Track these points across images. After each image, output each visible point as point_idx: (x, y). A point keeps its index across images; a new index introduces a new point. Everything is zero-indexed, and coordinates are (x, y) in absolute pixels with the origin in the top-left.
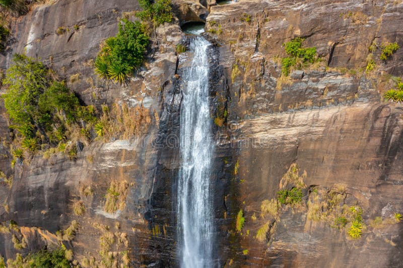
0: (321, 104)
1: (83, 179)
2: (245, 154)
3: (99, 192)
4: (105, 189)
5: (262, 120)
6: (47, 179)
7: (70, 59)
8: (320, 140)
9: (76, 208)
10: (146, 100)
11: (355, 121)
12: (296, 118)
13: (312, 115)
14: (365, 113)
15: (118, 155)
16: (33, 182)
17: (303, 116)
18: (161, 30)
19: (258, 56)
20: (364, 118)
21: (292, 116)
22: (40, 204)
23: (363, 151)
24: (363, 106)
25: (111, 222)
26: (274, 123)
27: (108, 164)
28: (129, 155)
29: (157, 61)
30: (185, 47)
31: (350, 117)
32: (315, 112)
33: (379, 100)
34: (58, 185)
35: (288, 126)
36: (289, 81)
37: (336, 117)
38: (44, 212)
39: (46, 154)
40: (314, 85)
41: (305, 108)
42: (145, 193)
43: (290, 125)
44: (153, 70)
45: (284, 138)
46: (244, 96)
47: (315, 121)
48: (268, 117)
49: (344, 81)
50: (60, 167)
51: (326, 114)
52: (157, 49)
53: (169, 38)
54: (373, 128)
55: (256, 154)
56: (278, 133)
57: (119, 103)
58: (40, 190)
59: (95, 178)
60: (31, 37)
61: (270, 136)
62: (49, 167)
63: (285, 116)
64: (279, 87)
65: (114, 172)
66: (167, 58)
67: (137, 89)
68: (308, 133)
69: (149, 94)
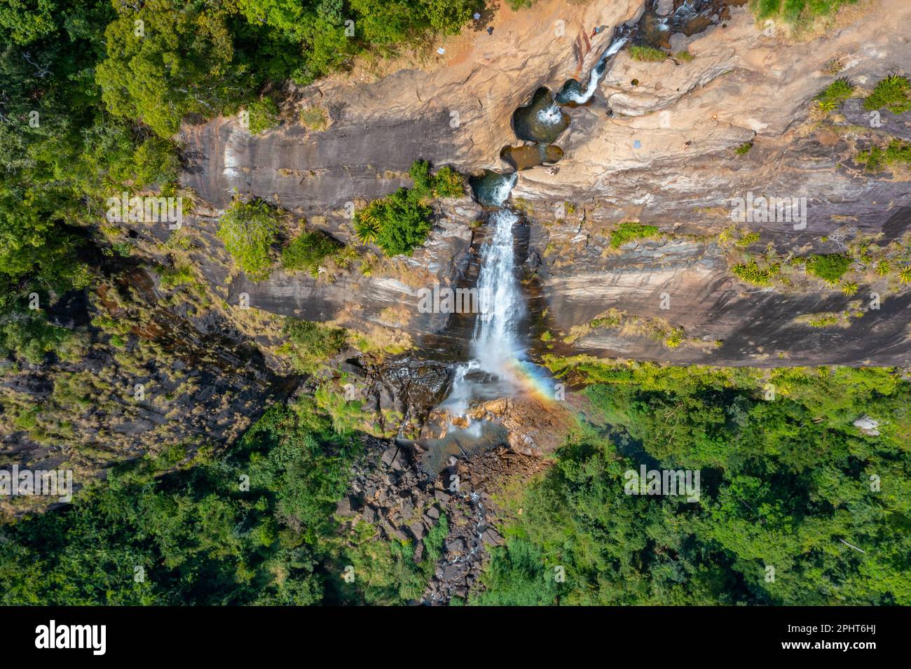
0: (653, 266)
1: (349, 299)
2: (555, 306)
3: (372, 310)
4: (379, 309)
7: (308, 203)
8: (647, 299)
10: (432, 265)
11: (690, 290)
12: (621, 280)
13: (641, 278)
14: (703, 284)
15: (395, 294)
16: (277, 291)
17: (630, 279)
19: (580, 238)
20: (700, 289)
21: (617, 277)
24: (703, 274)
26: (593, 282)
27: (383, 298)
28: (411, 299)
29: (445, 234)
30: (482, 222)
31: (684, 286)
32: (645, 275)
33: (724, 269)
35: (610, 285)
36: (619, 252)
37: (669, 284)
38: (297, 312)
40: (650, 254)
41: (635, 270)
43: (614, 283)
45: (603, 296)
46: (559, 264)
47: (642, 284)
48: (586, 277)
49: (688, 247)
50: (313, 285)
51: (657, 279)
52: (444, 216)
53: (459, 211)
54: (708, 296)
55: (570, 307)
56: (598, 291)
58: (289, 298)
59: (366, 302)
60: (230, 160)
61: (588, 294)
62: (297, 283)
63: (609, 276)
64: (604, 255)
65: (392, 304)
66: (457, 235)
68: (634, 293)
69: (434, 261)
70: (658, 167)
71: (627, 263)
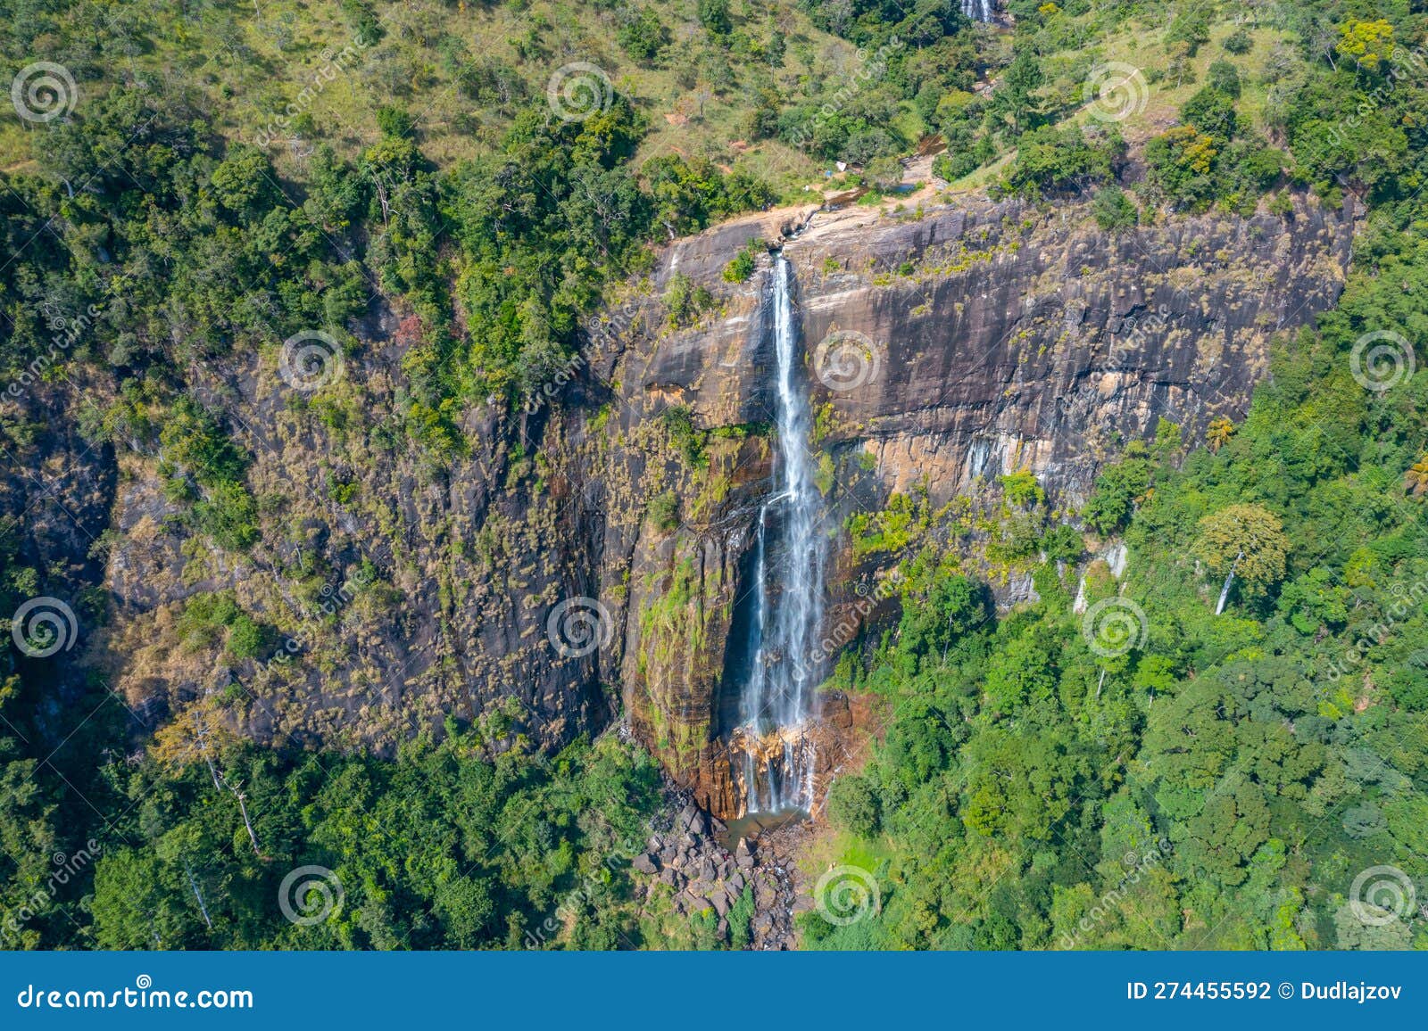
0: (844, 290)
1: (711, 344)
2: (807, 318)
3: (722, 353)
4: (727, 348)
5: (815, 300)
6: (686, 348)
7: (704, 273)
8: (845, 308)
9: (706, 363)
12: (832, 298)
13: (840, 296)
15: (736, 325)
16: (675, 351)
17: (835, 296)
18: (760, 255)
20: (865, 295)
21: (830, 297)
22: (679, 366)
23: (865, 312)
24: (864, 289)
25: (729, 369)
26: (821, 301)
27: (730, 332)
28: (744, 324)
29: (758, 273)
30: (773, 264)
32: (841, 294)
34: (693, 350)
35: (828, 302)
36: (828, 280)
37: (851, 297)
39: (686, 332)
40: (840, 280)
41: (836, 291)
42: (754, 345)
44: (756, 277)
45: (826, 310)
46: (805, 288)
47: (840, 300)
48: (817, 298)
49: (854, 277)
50: (695, 339)
51: (846, 294)
52: (758, 264)
53: (765, 261)
55: (814, 317)
56: (823, 306)
57: (736, 296)
58: (681, 356)
59: (720, 342)
60: (674, 261)
61: (820, 309)
62: (687, 340)
63: (826, 297)
64: (822, 281)
65: (734, 336)
66: (764, 272)
67: (748, 287)
68: (839, 305)
69: (754, 289)
70: (833, 232)
71: (831, 288)
